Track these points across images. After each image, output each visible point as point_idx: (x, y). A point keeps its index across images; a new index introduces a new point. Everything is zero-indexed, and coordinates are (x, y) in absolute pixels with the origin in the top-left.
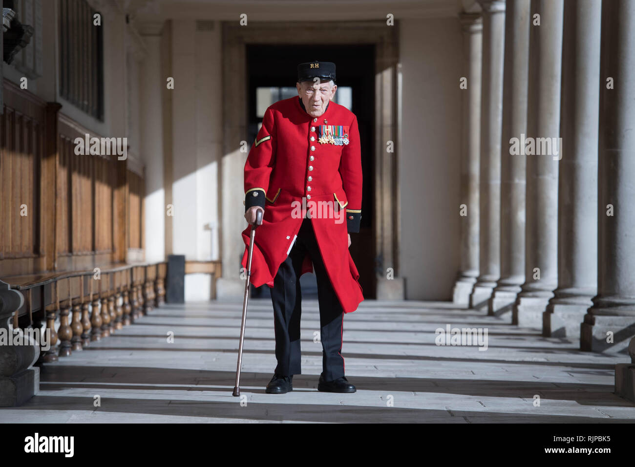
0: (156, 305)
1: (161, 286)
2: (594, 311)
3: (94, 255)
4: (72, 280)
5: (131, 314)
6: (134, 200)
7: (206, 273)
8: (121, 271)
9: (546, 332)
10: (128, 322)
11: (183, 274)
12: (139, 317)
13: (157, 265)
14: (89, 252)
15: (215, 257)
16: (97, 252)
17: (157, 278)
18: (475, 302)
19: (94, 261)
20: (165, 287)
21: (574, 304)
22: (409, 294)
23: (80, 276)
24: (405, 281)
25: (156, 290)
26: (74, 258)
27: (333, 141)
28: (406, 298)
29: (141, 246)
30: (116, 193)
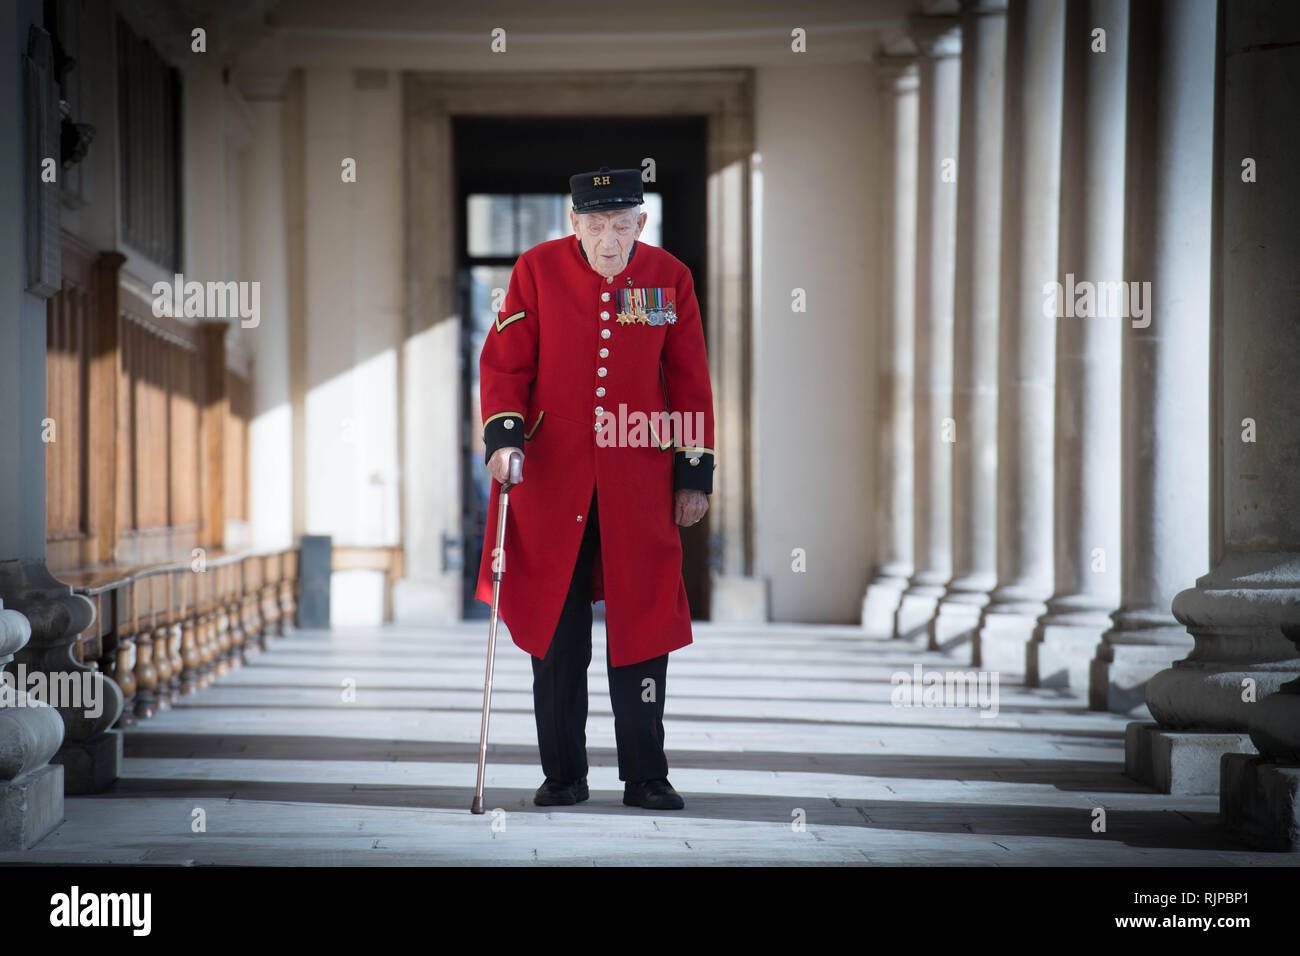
0: (280, 633)
1: (287, 596)
2: (1113, 637)
3: (169, 535)
4: (156, 580)
5: (242, 647)
6: (233, 426)
7: (375, 570)
8: (226, 566)
9: (1031, 680)
10: (237, 662)
11: (327, 572)
12: (253, 653)
13: (282, 555)
14: (161, 529)
15: (392, 539)
16: (176, 528)
17: (282, 579)
18: (905, 627)
19: (169, 545)
20: (296, 599)
21: (1083, 625)
22: (777, 612)
23: (166, 573)
24: (769, 585)
25: (279, 604)
26: (139, 540)
27: (644, 318)
28: (771, 618)
29: (245, 516)
30: (207, 415)
